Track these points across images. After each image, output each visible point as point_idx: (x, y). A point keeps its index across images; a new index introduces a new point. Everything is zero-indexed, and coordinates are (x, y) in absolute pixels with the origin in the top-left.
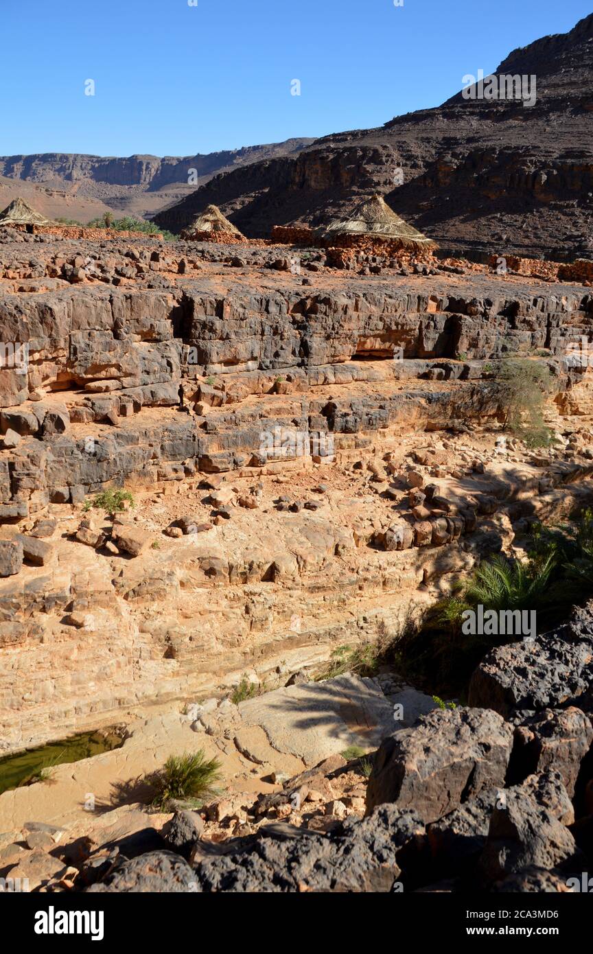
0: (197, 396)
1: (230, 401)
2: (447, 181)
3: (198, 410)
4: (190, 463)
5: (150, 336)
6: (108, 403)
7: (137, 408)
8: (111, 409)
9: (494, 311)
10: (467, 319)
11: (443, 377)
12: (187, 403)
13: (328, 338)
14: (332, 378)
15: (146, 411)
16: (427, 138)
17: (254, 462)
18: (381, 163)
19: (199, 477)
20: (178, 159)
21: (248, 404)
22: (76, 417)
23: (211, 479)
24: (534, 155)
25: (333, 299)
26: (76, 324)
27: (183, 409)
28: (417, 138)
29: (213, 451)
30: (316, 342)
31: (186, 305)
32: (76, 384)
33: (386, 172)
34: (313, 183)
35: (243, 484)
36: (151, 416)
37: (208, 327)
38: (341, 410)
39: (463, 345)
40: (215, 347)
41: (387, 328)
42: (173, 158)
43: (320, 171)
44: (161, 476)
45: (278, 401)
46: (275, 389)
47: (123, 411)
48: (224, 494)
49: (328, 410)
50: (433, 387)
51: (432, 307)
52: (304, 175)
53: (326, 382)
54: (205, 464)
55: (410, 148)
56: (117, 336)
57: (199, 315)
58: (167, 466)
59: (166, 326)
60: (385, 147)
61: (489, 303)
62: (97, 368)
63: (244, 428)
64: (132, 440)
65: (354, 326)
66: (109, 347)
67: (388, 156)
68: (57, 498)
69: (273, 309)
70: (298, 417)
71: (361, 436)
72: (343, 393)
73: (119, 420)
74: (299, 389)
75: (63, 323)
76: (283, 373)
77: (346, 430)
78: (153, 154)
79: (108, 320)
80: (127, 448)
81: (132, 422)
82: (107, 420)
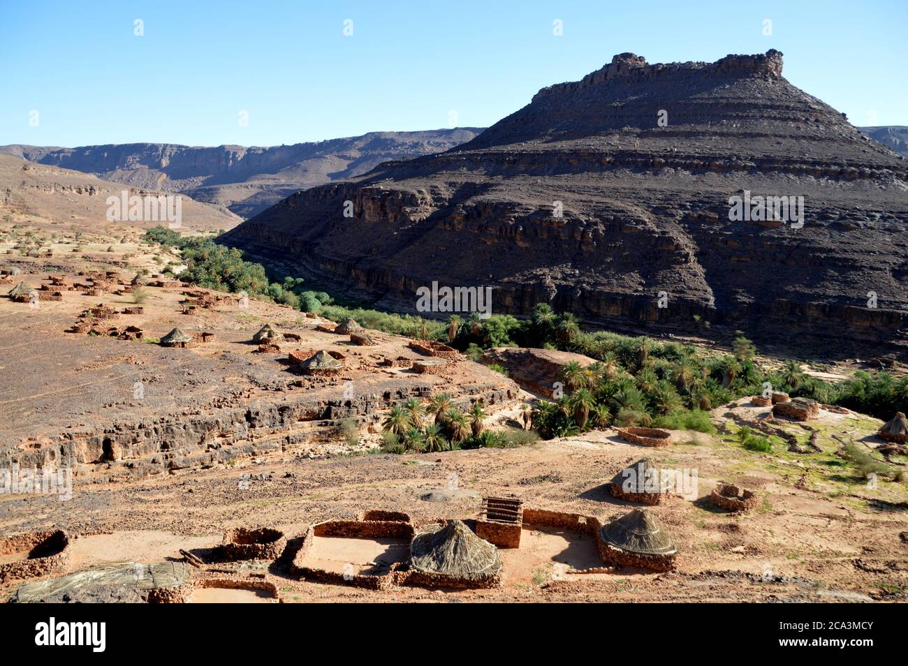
0: (252, 437)
1: (261, 437)
2: (460, 227)
3: (252, 440)
4: (250, 454)
5: (241, 422)
6: (230, 439)
7: (237, 441)
8: (231, 441)
9: (342, 404)
10: (334, 408)
11: (326, 425)
12: (250, 439)
13: (289, 417)
14: (291, 428)
15: (239, 441)
16: (454, 183)
17: (266, 453)
18: (417, 205)
19: (252, 457)
20: (264, 149)
21: (266, 437)
22: (223, 444)
23: (255, 457)
24: (517, 212)
25: (290, 407)
26: (223, 422)
27: (248, 440)
28: (446, 183)
29: (256, 450)
30: (285, 419)
31: (249, 412)
32: (223, 436)
33: (421, 212)
34: (367, 217)
35: (263, 458)
36: (241, 443)
37: (255, 418)
38: (291, 438)
39: (333, 415)
40: (256, 423)
41: (308, 412)
42: (259, 149)
43: (372, 208)
44: (243, 457)
45: (274, 436)
46: (273, 433)
47: (234, 442)
48: (258, 461)
49: (288, 438)
50: (322, 429)
51: (323, 405)
52: (362, 207)
53: (289, 429)
54: (254, 454)
55: (440, 192)
56: (232, 424)
57: (253, 416)
58: (245, 454)
59: (244, 419)
60: (420, 192)
61: (340, 402)
62: (228, 432)
63: (264, 444)
64: (237, 449)
65: (297, 413)
66: (231, 427)
67: (423, 199)
68: (220, 462)
69: (273, 411)
70: (278, 441)
71: (297, 444)
72: (292, 433)
73: (233, 444)
74: (280, 432)
75: (221, 422)
76: (276, 428)
77: (293, 443)
78: (239, 145)
79: (230, 421)
80: (235, 451)
81: (236, 444)
82: (230, 444)
